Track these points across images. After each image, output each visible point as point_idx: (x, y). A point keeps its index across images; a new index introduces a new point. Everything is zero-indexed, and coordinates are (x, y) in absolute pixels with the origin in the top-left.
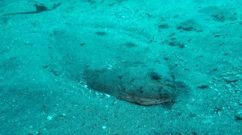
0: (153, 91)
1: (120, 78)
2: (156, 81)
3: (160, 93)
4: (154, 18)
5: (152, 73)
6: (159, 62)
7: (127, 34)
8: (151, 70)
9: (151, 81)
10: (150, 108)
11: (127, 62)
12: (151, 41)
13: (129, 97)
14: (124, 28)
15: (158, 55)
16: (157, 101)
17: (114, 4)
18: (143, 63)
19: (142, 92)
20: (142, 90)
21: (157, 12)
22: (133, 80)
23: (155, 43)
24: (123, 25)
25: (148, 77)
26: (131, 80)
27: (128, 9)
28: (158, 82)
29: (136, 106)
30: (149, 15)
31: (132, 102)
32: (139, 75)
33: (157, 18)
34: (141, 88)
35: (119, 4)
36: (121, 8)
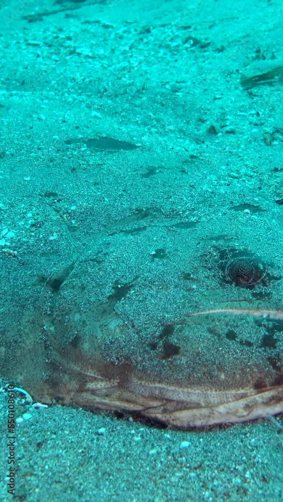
0: (233, 345)
1: (56, 285)
2: (248, 293)
3: (272, 352)
4: (221, 50)
5: (223, 254)
6: (256, 209)
7: (100, 109)
8: (218, 238)
9: (219, 291)
10: (216, 441)
11: (90, 212)
12: (212, 131)
13: (101, 385)
14: (83, 88)
15: (251, 184)
16: (259, 398)
17: (47, 14)
18: (173, 214)
19: (171, 351)
20: (174, 340)
21: (233, 31)
22: (120, 292)
23: (232, 138)
24: (78, 77)
25: (202, 274)
26: (108, 291)
27: (106, 27)
28: (259, 296)
29: (137, 433)
30: (196, 42)
31: (120, 415)
32: (158, 266)
33: (232, 51)
34: (168, 330)
35: (67, 16)
36: (73, 26)
